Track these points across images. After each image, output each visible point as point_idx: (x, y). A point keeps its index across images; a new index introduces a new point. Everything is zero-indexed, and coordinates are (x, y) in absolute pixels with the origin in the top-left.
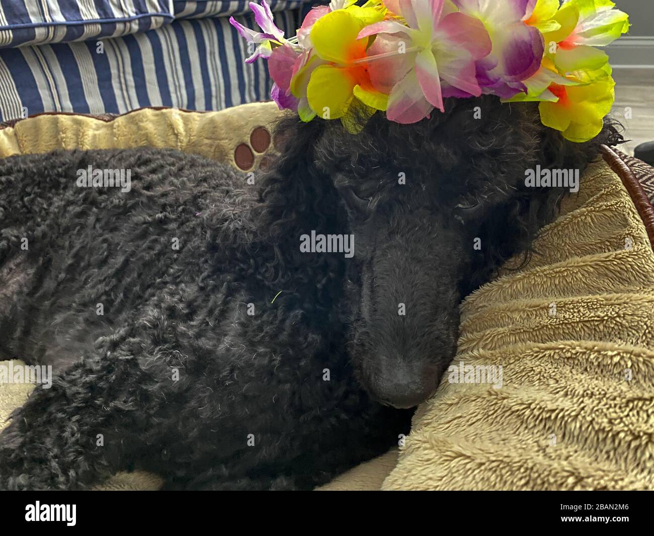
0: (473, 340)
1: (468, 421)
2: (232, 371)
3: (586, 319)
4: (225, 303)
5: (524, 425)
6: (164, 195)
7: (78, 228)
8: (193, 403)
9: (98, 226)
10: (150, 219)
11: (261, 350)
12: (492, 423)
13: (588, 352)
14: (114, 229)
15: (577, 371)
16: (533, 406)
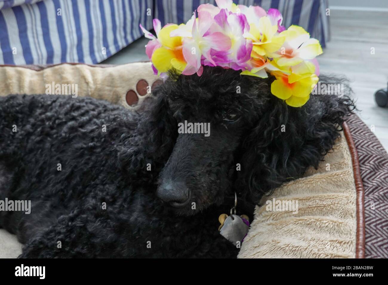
0: (268, 216)
1: (263, 253)
2: (139, 231)
3: (318, 206)
4: (132, 194)
5: (286, 254)
6: (92, 131)
7: (40, 150)
8: (119, 249)
9: (53, 150)
10: (85, 146)
11: (154, 219)
12: (273, 254)
13: (316, 221)
14: (63, 152)
15: (311, 230)
16: (289, 246)
